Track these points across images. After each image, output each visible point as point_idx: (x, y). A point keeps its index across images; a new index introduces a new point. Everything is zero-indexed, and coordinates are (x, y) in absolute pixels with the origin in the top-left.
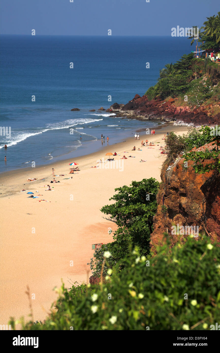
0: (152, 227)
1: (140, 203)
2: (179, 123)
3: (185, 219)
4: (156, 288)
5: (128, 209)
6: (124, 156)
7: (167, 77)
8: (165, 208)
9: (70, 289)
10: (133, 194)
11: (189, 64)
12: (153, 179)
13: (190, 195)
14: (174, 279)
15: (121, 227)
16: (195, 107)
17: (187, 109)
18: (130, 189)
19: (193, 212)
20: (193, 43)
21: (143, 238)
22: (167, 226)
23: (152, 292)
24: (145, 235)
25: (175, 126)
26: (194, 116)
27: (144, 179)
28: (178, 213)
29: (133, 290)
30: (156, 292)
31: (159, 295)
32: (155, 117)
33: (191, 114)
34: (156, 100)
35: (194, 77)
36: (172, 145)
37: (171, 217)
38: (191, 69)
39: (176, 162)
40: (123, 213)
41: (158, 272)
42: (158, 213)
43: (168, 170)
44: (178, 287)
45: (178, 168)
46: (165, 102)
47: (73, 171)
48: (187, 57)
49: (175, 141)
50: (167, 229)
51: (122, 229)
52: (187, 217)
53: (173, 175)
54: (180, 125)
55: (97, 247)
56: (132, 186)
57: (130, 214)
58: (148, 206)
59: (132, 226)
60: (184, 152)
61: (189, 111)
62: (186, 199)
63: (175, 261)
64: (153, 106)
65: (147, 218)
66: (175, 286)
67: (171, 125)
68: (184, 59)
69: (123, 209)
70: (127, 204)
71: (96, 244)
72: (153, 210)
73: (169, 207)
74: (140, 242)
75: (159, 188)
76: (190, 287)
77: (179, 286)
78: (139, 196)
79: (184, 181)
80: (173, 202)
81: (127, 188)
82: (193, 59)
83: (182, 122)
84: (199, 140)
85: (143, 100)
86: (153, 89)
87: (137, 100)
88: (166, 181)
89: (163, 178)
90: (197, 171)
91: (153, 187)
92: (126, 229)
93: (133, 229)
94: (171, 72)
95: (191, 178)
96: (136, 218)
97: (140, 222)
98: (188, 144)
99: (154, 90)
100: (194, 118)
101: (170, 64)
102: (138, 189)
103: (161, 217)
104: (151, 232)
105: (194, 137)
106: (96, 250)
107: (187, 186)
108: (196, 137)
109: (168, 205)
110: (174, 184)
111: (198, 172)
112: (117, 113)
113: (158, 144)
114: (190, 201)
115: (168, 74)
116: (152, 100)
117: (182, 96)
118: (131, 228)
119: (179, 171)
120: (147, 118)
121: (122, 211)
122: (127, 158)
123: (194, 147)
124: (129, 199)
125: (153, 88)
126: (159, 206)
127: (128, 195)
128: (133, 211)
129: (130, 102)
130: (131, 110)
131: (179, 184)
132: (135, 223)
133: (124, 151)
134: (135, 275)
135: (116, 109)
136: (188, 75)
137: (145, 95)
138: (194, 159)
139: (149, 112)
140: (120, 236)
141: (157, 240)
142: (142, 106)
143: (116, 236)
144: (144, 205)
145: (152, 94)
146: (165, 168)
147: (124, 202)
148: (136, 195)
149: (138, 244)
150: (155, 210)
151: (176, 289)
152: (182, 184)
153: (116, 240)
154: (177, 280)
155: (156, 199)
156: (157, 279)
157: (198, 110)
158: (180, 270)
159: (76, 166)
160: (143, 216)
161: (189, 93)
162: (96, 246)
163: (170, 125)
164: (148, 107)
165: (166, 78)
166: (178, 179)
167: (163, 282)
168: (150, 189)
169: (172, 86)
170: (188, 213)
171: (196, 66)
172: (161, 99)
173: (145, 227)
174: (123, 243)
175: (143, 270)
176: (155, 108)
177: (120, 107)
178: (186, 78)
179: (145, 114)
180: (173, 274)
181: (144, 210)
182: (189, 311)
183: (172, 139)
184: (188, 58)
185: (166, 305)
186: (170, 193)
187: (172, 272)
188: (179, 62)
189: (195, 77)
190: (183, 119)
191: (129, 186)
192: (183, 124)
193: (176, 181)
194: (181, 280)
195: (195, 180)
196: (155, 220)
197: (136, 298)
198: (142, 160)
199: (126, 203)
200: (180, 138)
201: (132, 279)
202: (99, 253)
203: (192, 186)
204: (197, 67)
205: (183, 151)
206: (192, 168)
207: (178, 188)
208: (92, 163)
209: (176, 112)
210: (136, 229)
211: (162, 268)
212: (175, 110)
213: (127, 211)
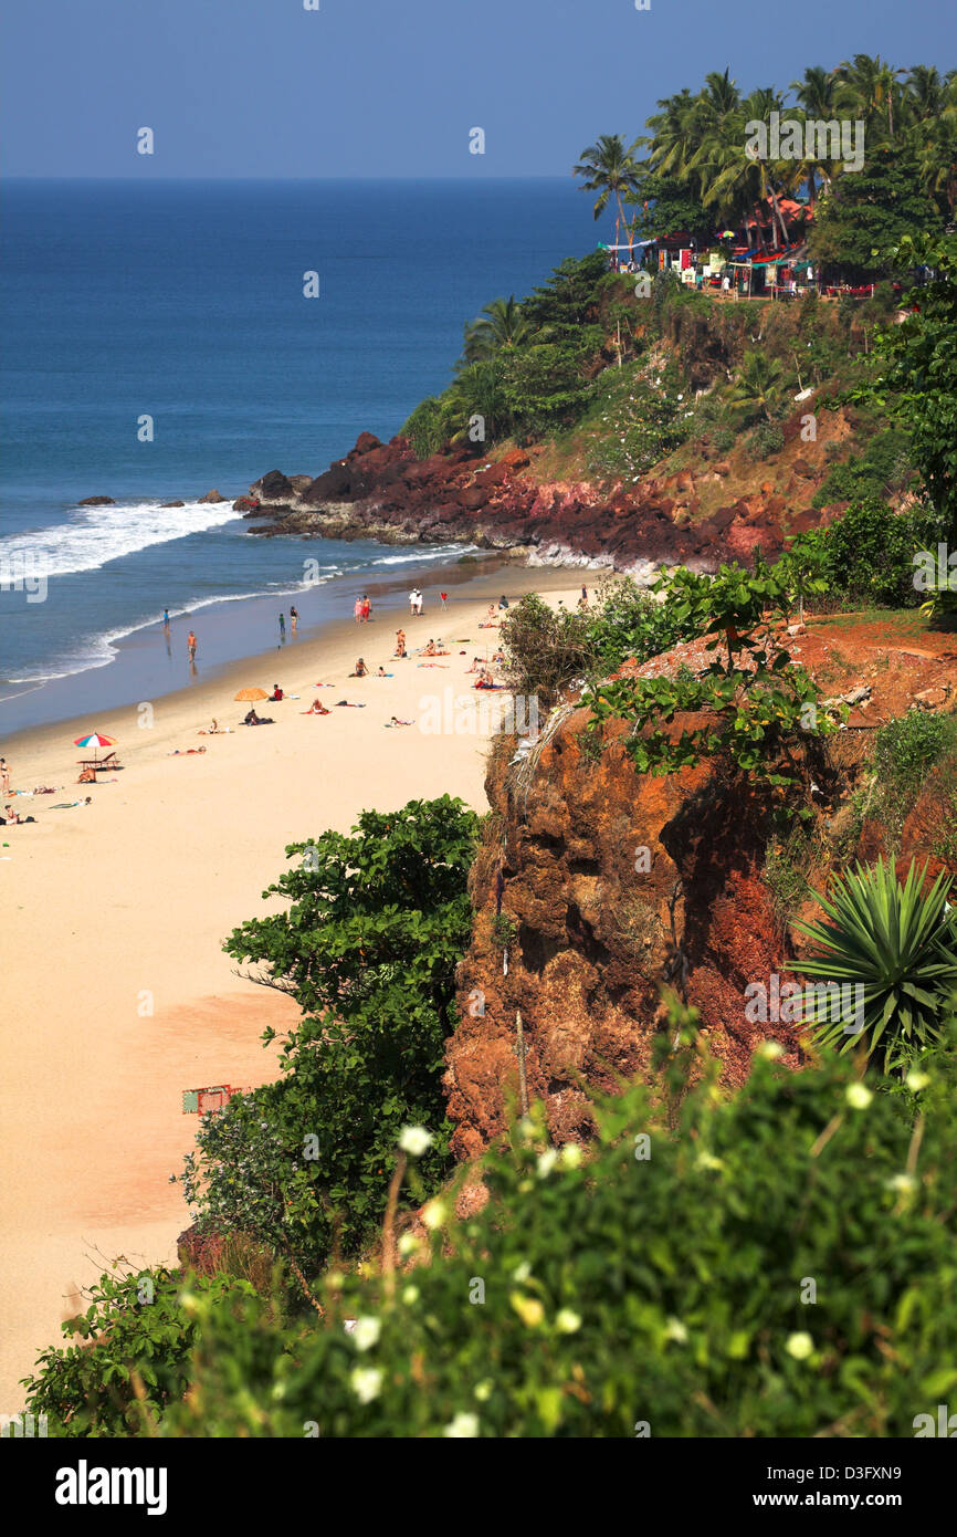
0: (449, 1010)
1: (395, 906)
2: (551, 556)
3: (595, 971)
4: (631, 1283)
5: (343, 932)
6: (317, 704)
7: (497, 355)
8: (507, 927)
9: (91, 1290)
10: (366, 868)
11: (586, 298)
12: (451, 799)
13: (615, 866)
14: (710, 1245)
15: (313, 1016)
16: (619, 485)
17: (582, 496)
18: (350, 846)
19: (628, 941)
20: (601, 207)
21: (409, 1059)
22: (517, 1004)
23: (616, 1301)
24: (422, 1045)
25: (533, 567)
26: (616, 524)
27: (413, 802)
28: (562, 948)
29: (531, 1294)
30: (632, 1303)
31: (645, 1316)
32: (446, 532)
33: (601, 516)
34: (448, 458)
35: (609, 357)
36: (531, 653)
37: (534, 963)
38: (597, 322)
39: (550, 725)
40: (324, 952)
41: (637, 1213)
42: (477, 947)
43: (517, 758)
44: (723, 1280)
45: (560, 751)
46: (488, 466)
47: (92, 771)
48: (578, 269)
49: (543, 632)
50: (518, 1018)
51: (318, 1021)
52: (604, 964)
53: (541, 782)
54: (557, 561)
55: (203, 1102)
56: (361, 834)
57: (352, 954)
58: (433, 919)
59: (362, 1009)
60: (587, 681)
61: (593, 504)
62: (598, 883)
63: (708, 1161)
64: (436, 484)
65: (428, 973)
66: (713, 1273)
67: (516, 566)
68: (566, 279)
69: (321, 935)
70: (341, 913)
71: (203, 1090)
72: (454, 934)
73: (524, 919)
74: (398, 1078)
75: (480, 838)
76: (777, 1274)
77: (731, 1274)
78: (391, 875)
79: (586, 806)
80: (542, 899)
81: (339, 841)
82: (604, 277)
83: (563, 549)
84: (649, 627)
85: (392, 460)
86: (435, 408)
87: (365, 457)
88: (510, 809)
89: (497, 794)
90: (646, 765)
91: (454, 835)
92: (335, 1022)
93: (369, 1022)
94: (509, 334)
95: (620, 793)
96: (379, 974)
97: (396, 990)
98: (603, 644)
99: (441, 414)
100: (614, 531)
101: (508, 301)
102: (387, 844)
103: (492, 966)
104: (449, 1032)
105: (625, 616)
106: (207, 1119)
107: (600, 829)
108: (636, 614)
109: (521, 910)
110: (544, 819)
111: (648, 768)
112: (282, 514)
113: (463, 647)
114: (614, 894)
115: (499, 342)
116: (432, 456)
117: (563, 438)
118: (359, 1017)
119: (566, 762)
120: (413, 536)
121: (320, 945)
122: (328, 712)
123: (626, 658)
124: (347, 890)
125: (433, 405)
126: (479, 915)
127: (343, 870)
128: (366, 943)
129: (335, 467)
130: (340, 502)
131: (565, 822)
132: (375, 996)
133: (317, 679)
134: (537, 1228)
135: (277, 496)
136: (585, 349)
137: (403, 434)
138: (632, 711)
139: (421, 507)
140: (309, 1055)
141: (474, 1066)
142: (389, 484)
143: (292, 1054)
144: (416, 914)
145: (431, 430)
146: (505, 751)
147: (329, 904)
148: (379, 871)
149: (391, 1086)
150: (461, 937)
151: (718, 1286)
152: (578, 821)
153: (292, 1071)
154: (724, 1249)
155: (465, 885)
156: (636, 1244)
157: (630, 496)
158: (733, 1201)
159: (104, 751)
160: (410, 962)
161: (592, 424)
162: (200, 1098)
163: (513, 562)
164: (415, 488)
165: (490, 363)
166: (564, 798)
167: (661, 1258)
168: (438, 846)
169: (518, 394)
170: (606, 944)
171: (616, 308)
172: (469, 452)
173: (418, 1012)
174: (325, 1081)
175: (572, 1207)
176: (445, 492)
177: (291, 487)
178: (577, 359)
179: (401, 516)
180: (704, 1222)
181: (414, 937)
182: (775, 1384)
183: (534, 625)
184: (583, 272)
185: (677, 1357)
186: (530, 862)
187: (696, 1212)
188: (547, 292)
189: (616, 356)
190: (568, 539)
191: (348, 835)
192: (569, 558)
193: (554, 809)
194: (738, 1248)
195: (636, 803)
196: (466, 977)
197: (545, 1329)
198: (394, 718)
199: (334, 909)
200: (567, 621)
201: (522, 1247)
202: (221, 1128)
203: (624, 827)
204: (624, 310)
205: (581, 678)
206: (620, 750)
207: (562, 838)
208: (174, 736)
209: (536, 505)
210: (382, 1022)
211: (654, 1197)
212: (533, 502)
213: (339, 942)
